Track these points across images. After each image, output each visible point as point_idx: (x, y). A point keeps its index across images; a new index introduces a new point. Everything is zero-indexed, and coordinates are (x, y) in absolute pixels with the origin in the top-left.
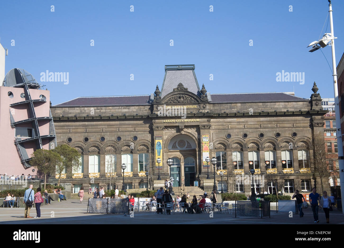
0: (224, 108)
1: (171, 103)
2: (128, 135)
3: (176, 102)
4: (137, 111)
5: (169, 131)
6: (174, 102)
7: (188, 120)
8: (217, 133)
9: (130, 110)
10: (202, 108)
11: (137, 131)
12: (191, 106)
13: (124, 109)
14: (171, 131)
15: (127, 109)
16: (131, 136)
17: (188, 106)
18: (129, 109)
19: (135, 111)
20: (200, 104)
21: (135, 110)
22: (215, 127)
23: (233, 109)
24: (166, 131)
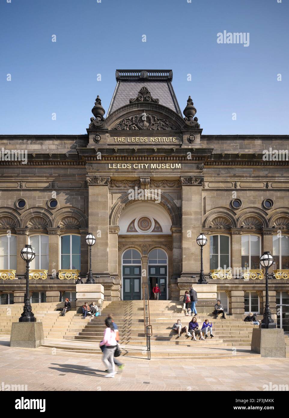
0: (228, 148)
1: (124, 129)
2: (39, 197)
3: (133, 128)
4: (58, 148)
5: (119, 189)
6: (130, 129)
7: (159, 166)
8: (214, 197)
9: (44, 147)
10: (187, 142)
11: (57, 188)
12: (164, 138)
13: (31, 144)
14: (123, 189)
15: (39, 144)
16: (44, 198)
17: (159, 138)
18: (42, 144)
19: (54, 150)
20: (182, 133)
21: (53, 147)
22: (211, 185)
23: (246, 148)
24: (114, 189)
